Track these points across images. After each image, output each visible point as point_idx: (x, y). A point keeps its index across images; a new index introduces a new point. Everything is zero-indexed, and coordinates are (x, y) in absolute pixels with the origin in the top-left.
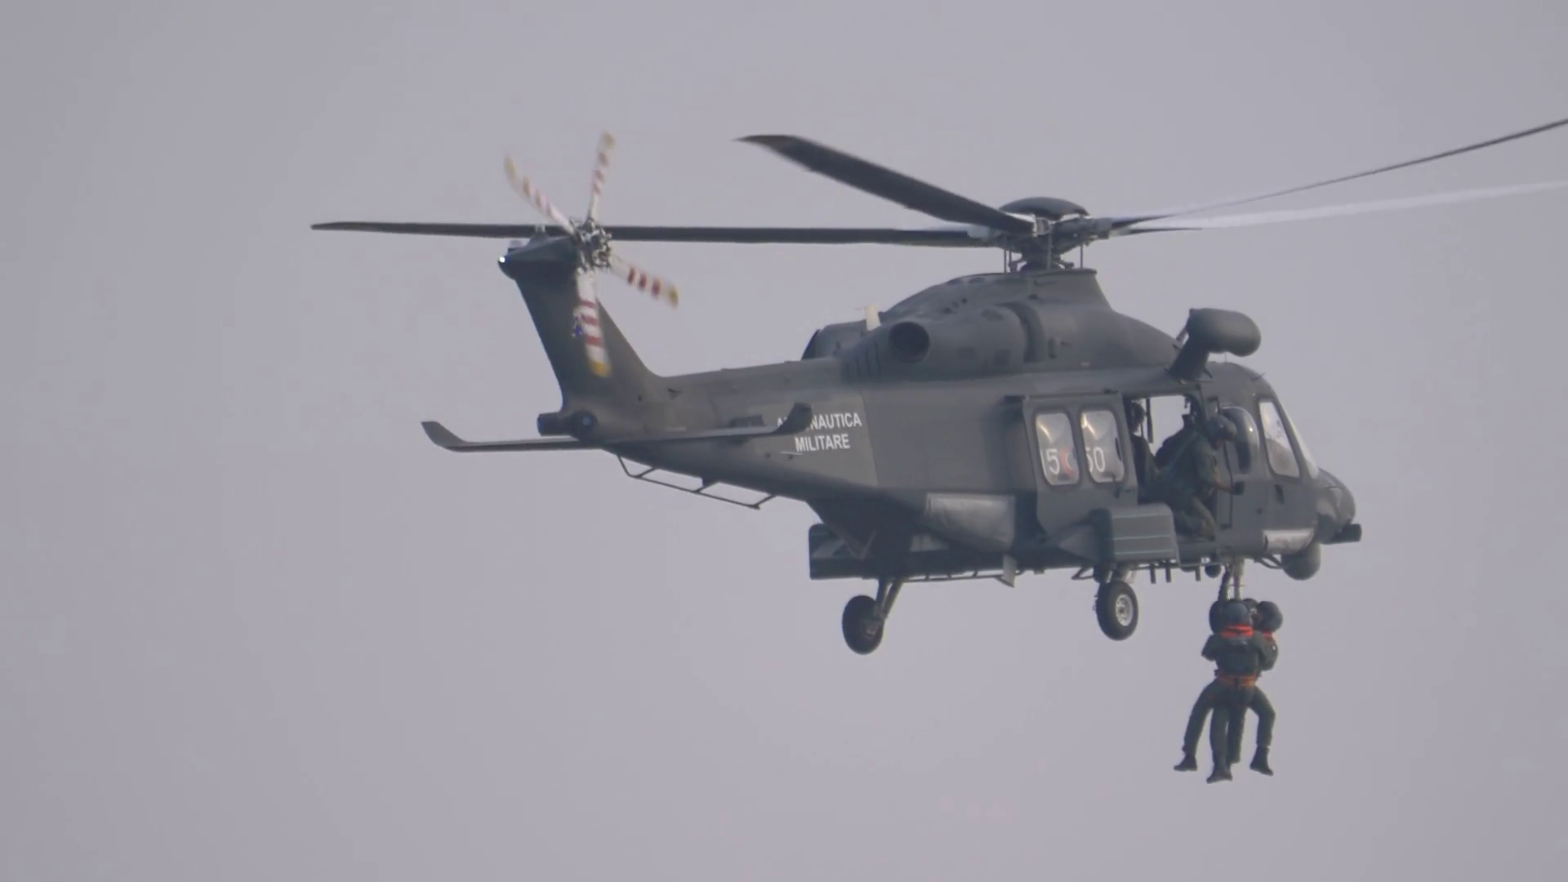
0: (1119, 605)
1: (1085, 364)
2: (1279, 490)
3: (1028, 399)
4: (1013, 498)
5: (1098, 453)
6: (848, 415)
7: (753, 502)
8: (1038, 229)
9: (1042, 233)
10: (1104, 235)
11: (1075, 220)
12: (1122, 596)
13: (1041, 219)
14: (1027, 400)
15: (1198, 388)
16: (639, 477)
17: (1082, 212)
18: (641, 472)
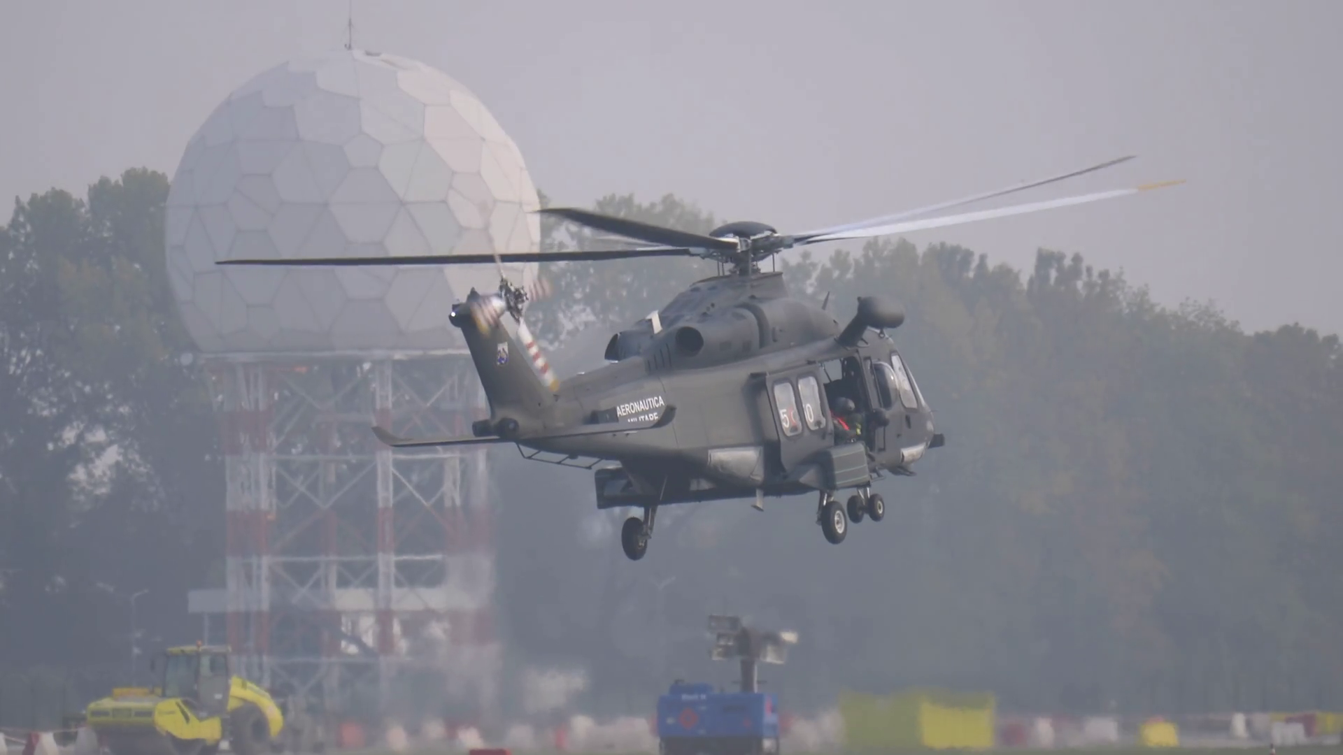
0: (836, 518)
1: (792, 344)
2: (908, 419)
3: (768, 374)
4: (761, 448)
5: (809, 408)
6: (656, 398)
7: (588, 465)
8: (741, 246)
9: (744, 249)
10: (790, 246)
11: (767, 237)
12: (838, 512)
13: (742, 239)
14: (768, 376)
15: (857, 351)
16: (530, 458)
17: (774, 231)
18: (530, 455)
